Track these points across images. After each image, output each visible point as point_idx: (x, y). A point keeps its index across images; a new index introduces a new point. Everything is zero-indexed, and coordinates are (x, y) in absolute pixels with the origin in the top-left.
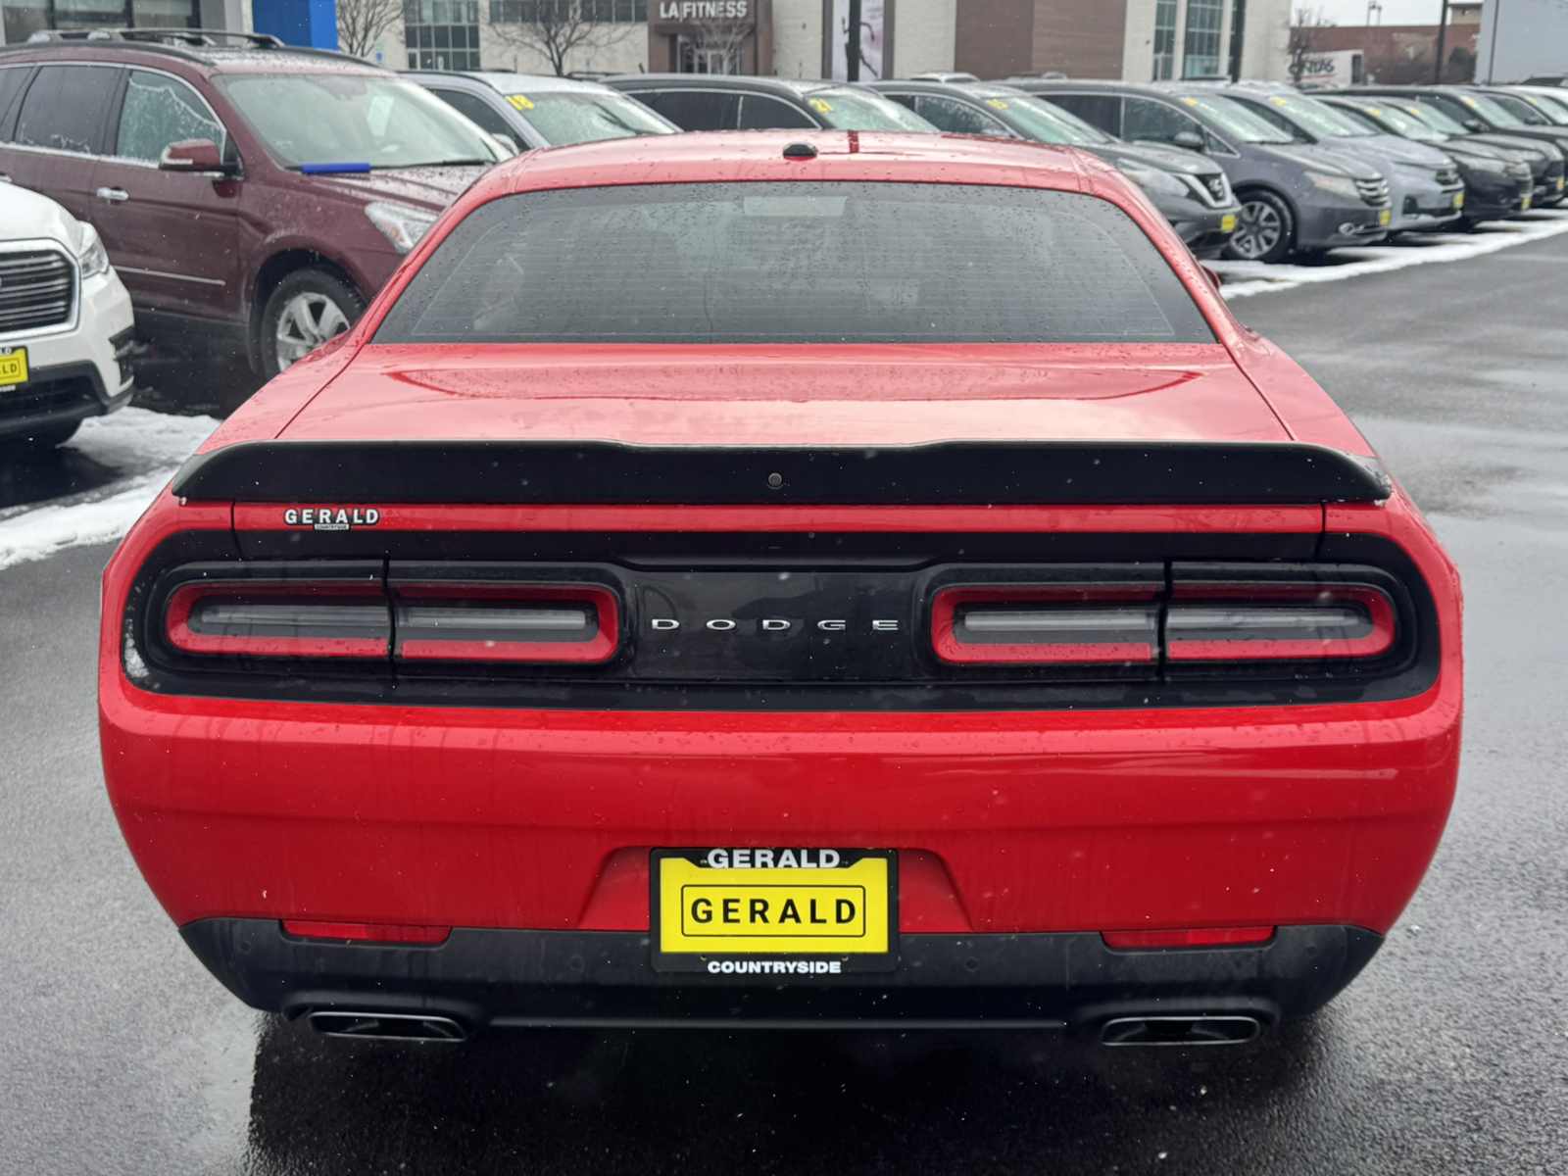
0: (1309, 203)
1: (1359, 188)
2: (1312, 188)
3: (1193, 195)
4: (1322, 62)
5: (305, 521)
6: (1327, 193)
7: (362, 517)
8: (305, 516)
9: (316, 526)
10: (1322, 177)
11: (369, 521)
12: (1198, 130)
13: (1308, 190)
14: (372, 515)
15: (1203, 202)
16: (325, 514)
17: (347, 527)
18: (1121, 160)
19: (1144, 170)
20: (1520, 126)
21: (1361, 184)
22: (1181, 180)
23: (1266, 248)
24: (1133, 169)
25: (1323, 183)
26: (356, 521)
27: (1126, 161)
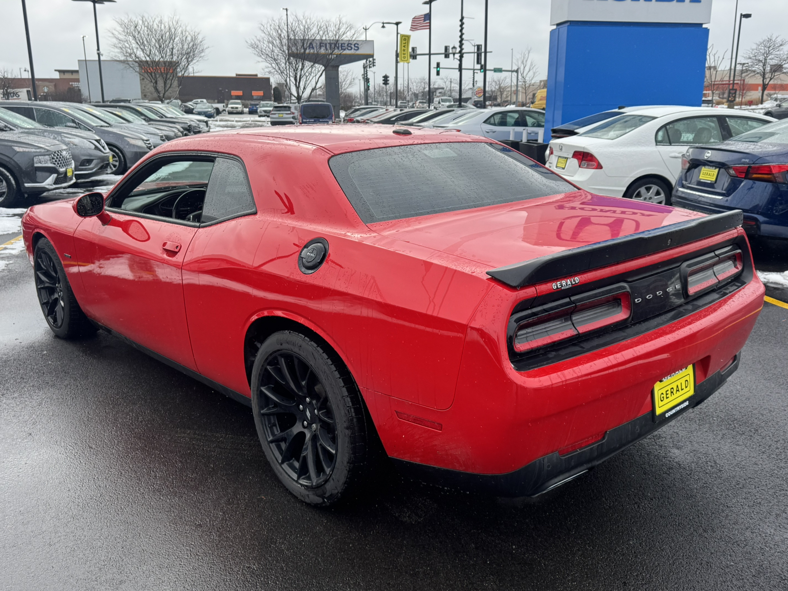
0: (129, 150)
1: (145, 143)
2: (128, 144)
3: (96, 148)
4: (13, 93)
5: (559, 287)
6: (134, 146)
7: (574, 281)
8: (559, 285)
9: (562, 288)
10: (131, 139)
11: (577, 282)
12: (73, 122)
13: (127, 145)
14: (577, 279)
15: (100, 150)
16: (564, 282)
17: (571, 286)
18: (62, 134)
19: (75, 138)
20: (159, 119)
21: (145, 142)
22: (90, 142)
23: (114, 169)
24: (70, 138)
25: (132, 142)
26: (573, 283)
27: (65, 135)
